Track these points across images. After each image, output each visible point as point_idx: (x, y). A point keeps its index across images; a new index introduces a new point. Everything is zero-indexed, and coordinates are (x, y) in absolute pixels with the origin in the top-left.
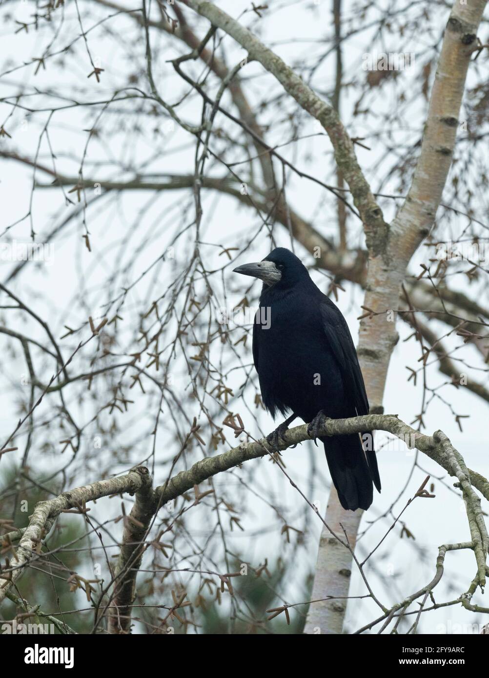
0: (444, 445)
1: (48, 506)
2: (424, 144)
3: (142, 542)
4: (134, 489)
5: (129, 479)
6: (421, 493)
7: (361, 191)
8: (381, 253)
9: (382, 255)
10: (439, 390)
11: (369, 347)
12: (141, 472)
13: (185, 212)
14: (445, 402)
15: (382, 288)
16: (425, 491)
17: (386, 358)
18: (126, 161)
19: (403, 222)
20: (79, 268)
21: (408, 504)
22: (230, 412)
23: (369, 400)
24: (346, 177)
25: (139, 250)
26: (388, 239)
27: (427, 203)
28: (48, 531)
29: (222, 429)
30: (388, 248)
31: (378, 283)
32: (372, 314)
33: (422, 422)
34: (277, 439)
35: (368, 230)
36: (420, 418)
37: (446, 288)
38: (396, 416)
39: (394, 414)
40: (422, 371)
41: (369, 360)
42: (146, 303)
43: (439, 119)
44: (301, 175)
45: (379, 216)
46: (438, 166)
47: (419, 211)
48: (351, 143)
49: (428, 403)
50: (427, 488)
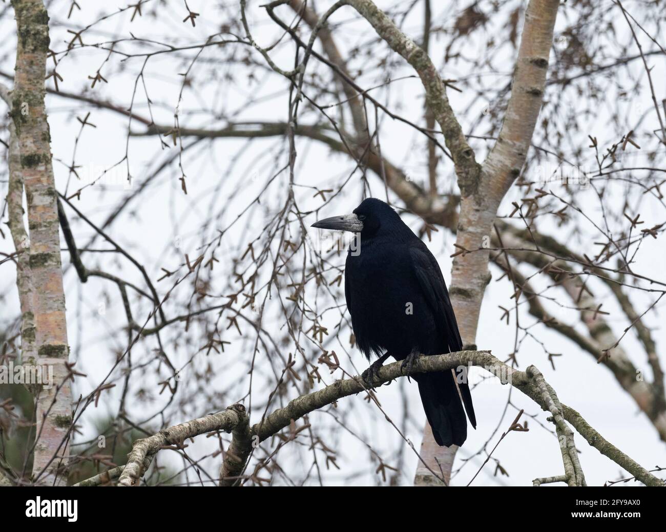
0: (537, 380)
1: (146, 444)
2: (514, 86)
3: (240, 476)
4: (231, 427)
5: (226, 416)
6: (514, 427)
7: (452, 133)
8: (473, 193)
9: (474, 195)
10: (532, 328)
11: (461, 286)
12: (237, 409)
13: (277, 158)
14: (537, 341)
15: (475, 228)
16: (519, 425)
17: (479, 297)
18: (218, 110)
19: (494, 162)
20: (172, 216)
21: (502, 438)
22: (325, 351)
23: (462, 339)
24: (438, 118)
25: (231, 197)
26: (479, 180)
27: (518, 144)
28: (147, 468)
29: (317, 368)
30: (480, 189)
31: (470, 223)
32: (465, 251)
33: (515, 361)
34: (372, 376)
35: (460, 171)
36: (513, 357)
37: (536, 231)
38: (489, 352)
39: (488, 350)
40: (515, 310)
41: (461, 299)
42: (239, 248)
43: (530, 60)
44: (394, 117)
45: (471, 157)
46: (529, 106)
47: (509, 152)
48: (442, 85)
49: (520, 342)
50: (521, 422)
